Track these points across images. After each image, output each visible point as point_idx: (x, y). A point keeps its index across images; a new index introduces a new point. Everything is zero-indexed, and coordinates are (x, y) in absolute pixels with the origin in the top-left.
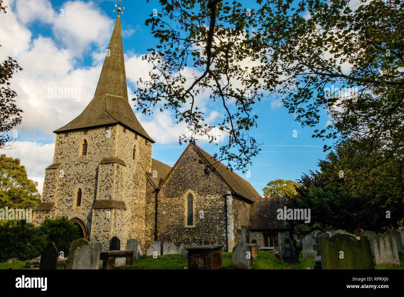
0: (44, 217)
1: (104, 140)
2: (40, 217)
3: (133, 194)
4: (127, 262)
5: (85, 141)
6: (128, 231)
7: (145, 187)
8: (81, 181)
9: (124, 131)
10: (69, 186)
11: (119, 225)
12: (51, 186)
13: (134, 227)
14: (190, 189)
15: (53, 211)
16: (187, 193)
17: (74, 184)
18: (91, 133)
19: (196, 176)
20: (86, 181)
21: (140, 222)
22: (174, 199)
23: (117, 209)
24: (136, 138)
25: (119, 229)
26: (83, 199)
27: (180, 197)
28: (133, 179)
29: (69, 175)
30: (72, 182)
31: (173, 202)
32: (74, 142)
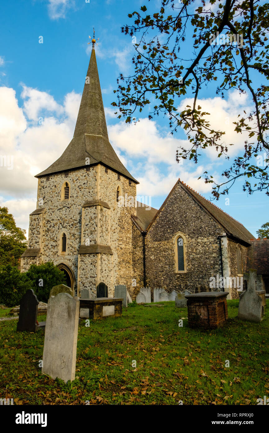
0: (31, 263)
1: (86, 182)
2: (27, 264)
3: (119, 238)
4: (116, 310)
5: (67, 184)
6: (115, 277)
7: (131, 231)
8: (64, 226)
9: (106, 172)
10: (54, 232)
11: (105, 270)
12: (36, 232)
13: (122, 273)
14: (179, 232)
15: (39, 257)
16: (177, 236)
17: (58, 229)
18: (73, 175)
19: (185, 217)
20: (69, 226)
21: (127, 267)
22: (163, 242)
23: (103, 254)
24: (119, 179)
25: (106, 275)
26: (68, 244)
27: (169, 241)
28: (117, 223)
29: (53, 220)
30: (56, 227)
31: (162, 247)
32: (55, 186)
